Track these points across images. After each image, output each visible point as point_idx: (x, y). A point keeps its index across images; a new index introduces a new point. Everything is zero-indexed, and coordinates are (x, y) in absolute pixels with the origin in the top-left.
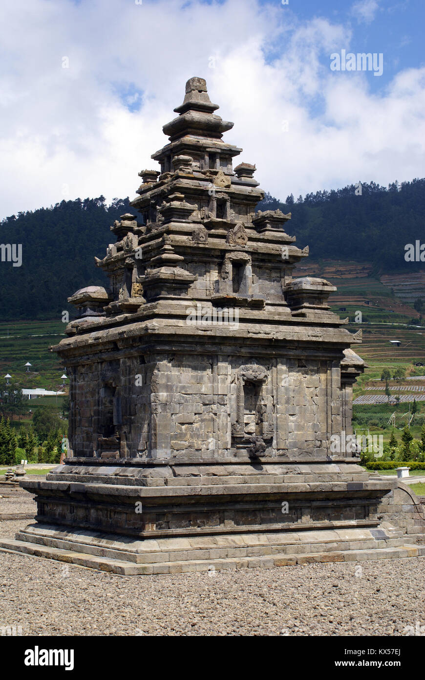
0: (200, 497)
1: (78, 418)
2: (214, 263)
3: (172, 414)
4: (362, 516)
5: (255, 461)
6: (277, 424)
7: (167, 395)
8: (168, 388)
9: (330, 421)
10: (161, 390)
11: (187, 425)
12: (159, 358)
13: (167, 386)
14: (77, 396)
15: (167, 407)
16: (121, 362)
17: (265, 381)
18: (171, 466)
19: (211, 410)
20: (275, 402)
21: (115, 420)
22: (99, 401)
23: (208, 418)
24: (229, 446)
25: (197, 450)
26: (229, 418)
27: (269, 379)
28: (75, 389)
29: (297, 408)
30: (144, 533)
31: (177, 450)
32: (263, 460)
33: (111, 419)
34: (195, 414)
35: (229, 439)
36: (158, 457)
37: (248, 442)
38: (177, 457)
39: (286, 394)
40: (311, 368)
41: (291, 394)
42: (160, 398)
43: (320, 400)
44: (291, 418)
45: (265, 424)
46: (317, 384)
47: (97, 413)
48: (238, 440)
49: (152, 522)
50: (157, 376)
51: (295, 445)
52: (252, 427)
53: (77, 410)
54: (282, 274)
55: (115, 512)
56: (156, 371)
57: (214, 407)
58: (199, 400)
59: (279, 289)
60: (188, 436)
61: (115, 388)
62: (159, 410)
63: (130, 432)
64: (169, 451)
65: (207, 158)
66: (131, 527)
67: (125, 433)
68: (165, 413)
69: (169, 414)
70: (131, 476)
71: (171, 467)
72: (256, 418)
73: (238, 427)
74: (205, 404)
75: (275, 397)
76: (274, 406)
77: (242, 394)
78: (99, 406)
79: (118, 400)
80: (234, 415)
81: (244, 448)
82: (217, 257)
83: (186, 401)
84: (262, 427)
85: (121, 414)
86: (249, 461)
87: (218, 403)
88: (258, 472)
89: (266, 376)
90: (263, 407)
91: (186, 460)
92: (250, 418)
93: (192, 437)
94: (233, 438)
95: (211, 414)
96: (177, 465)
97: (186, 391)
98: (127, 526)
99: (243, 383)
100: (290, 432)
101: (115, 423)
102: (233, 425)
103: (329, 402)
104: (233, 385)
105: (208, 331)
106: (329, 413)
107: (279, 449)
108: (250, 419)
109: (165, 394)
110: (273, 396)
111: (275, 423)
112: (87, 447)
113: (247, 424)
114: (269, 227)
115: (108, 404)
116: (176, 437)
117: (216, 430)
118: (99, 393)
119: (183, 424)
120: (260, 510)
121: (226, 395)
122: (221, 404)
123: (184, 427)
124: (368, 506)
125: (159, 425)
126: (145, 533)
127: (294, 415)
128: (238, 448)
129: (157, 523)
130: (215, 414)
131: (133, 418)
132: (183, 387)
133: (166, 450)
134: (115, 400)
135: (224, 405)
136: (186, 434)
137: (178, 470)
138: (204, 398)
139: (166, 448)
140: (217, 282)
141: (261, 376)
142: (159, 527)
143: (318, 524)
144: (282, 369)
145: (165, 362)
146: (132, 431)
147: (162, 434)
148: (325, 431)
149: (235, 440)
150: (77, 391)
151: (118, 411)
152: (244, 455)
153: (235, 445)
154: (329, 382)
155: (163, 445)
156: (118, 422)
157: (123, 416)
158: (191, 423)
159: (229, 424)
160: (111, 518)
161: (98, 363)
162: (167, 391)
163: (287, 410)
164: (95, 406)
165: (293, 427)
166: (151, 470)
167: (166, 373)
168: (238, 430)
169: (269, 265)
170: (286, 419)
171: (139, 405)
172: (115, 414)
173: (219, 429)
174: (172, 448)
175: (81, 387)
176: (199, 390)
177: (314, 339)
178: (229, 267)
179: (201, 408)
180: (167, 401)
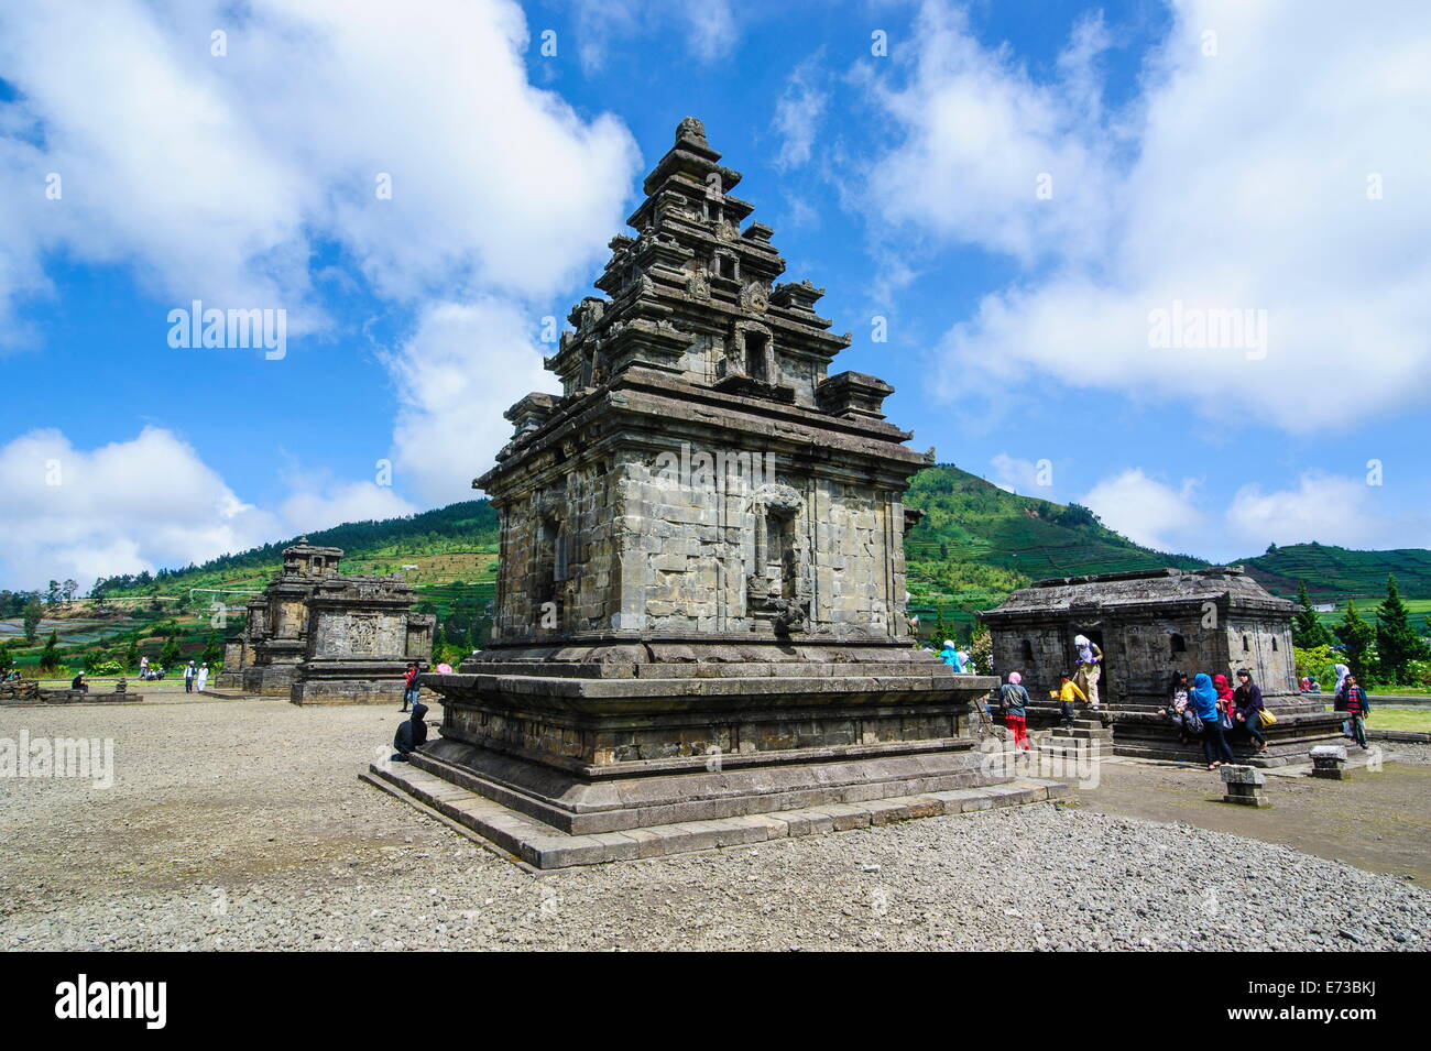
0: (697, 699)
1: (508, 580)
2: (718, 335)
3: (650, 554)
4: (948, 731)
5: (784, 640)
6: (816, 581)
7: (642, 522)
8: (644, 509)
9: (890, 581)
10: (630, 509)
11: (674, 575)
12: (628, 456)
13: (642, 504)
14: (509, 548)
15: (642, 540)
16: (569, 478)
17: (798, 512)
18: (645, 644)
19: (713, 552)
20: (813, 546)
21: (556, 573)
22: (535, 550)
23: (709, 565)
24: (743, 614)
25: (690, 618)
26: (742, 568)
27: (804, 510)
28: (507, 539)
29: (845, 559)
30: (591, 770)
31: (657, 617)
32: (796, 637)
33: (552, 573)
34: (689, 557)
35: (743, 602)
36: (622, 627)
37: (773, 608)
38: (656, 628)
39: (830, 535)
40: (863, 499)
41: (836, 537)
42: (628, 524)
43: (877, 549)
44: (836, 574)
45: (799, 581)
46: (871, 525)
47: (533, 567)
48: (757, 604)
49: (608, 745)
50: (625, 486)
51: (842, 617)
52: (777, 586)
53: (508, 569)
54: (814, 370)
55: (545, 726)
56: (623, 479)
57: (720, 548)
58: (695, 534)
59: (809, 389)
60: (676, 594)
61: (559, 522)
62: (627, 545)
63: (578, 591)
64: (643, 617)
65: (706, 209)
66: (571, 754)
67: (571, 591)
68: (638, 551)
69: (645, 554)
70: (575, 661)
71: (646, 646)
72: (783, 572)
73: (756, 581)
74: (705, 543)
75: (813, 539)
76: (811, 552)
77: (764, 529)
78: (535, 557)
79: (562, 540)
80: (751, 564)
81: (767, 618)
82: (723, 327)
83: (675, 534)
84: (794, 586)
85: (566, 564)
86: (775, 639)
87: (726, 540)
88: (789, 657)
89: (800, 504)
90: (796, 553)
91: (671, 633)
92: (775, 571)
93: (682, 595)
94: (750, 600)
95: (714, 559)
96: (654, 642)
97: (673, 517)
98: (563, 753)
99: (765, 512)
100: (835, 596)
101: (557, 578)
102: (749, 579)
103: (888, 554)
104: (749, 514)
105: (711, 416)
106: (890, 569)
107: (820, 622)
108: (774, 573)
109: (638, 518)
110: (809, 538)
111: (813, 580)
112: (518, 622)
113: (769, 580)
114: (794, 301)
115: (548, 552)
116: (653, 594)
117: (722, 585)
118: (536, 537)
119: (667, 572)
120: (795, 722)
121: (739, 529)
122: (730, 543)
123: (668, 578)
124: (957, 716)
125: (626, 571)
126: (593, 770)
127: (839, 569)
128: (757, 617)
129: (618, 749)
130: (721, 559)
131: (584, 566)
132: (670, 511)
133: (636, 615)
134: (557, 541)
135: (736, 544)
136: (671, 591)
137: (658, 650)
138: (703, 532)
139: (637, 611)
140: (722, 363)
141: (793, 503)
142: (622, 756)
143: (889, 746)
144: (823, 497)
145: (639, 464)
146: (582, 589)
147: (631, 587)
148: (884, 597)
149: (753, 604)
150: (510, 542)
151: (561, 558)
152: (766, 629)
153: (752, 613)
154: (888, 523)
155: (633, 606)
156: (561, 575)
157: (569, 564)
158: (681, 572)
159: (743, 577)
160: (538, 734)
161: (537, 490)
162: (642, 514)
163: (831, 561)
164: (530, 557)
165: (839, 588)
166: (610, 649)
167: (640, 483)
168: (758, 587)
169: (797, 351)
170: (829, 574)
171: (594, 543)
172: (557, 563)
173: (726, 585)
174: (648, 612)
175: (515, 535)
176: (696, 517)
177: (871, 452)
178: (741, 342)
179: (697, 548)
180: (641, 531)
